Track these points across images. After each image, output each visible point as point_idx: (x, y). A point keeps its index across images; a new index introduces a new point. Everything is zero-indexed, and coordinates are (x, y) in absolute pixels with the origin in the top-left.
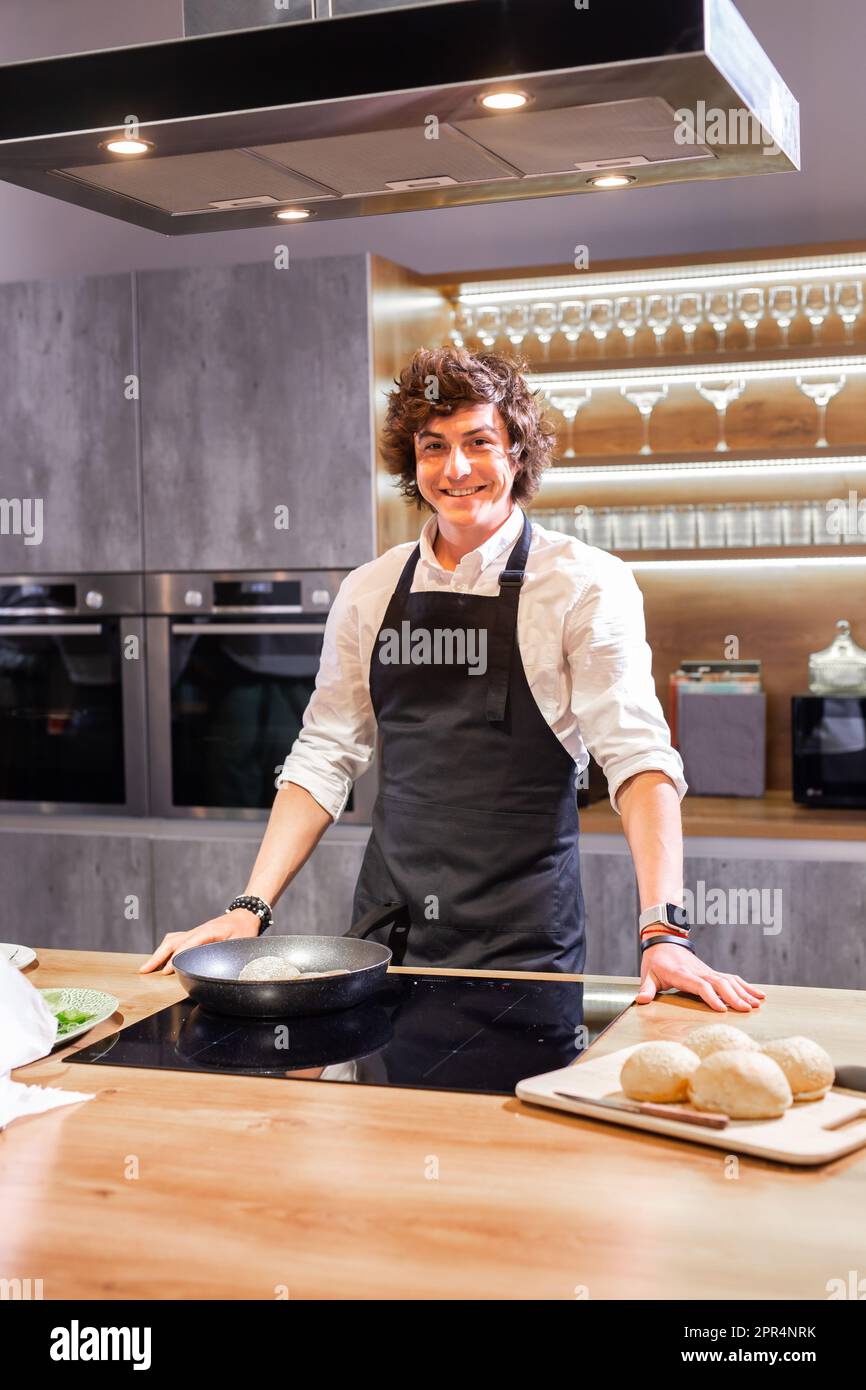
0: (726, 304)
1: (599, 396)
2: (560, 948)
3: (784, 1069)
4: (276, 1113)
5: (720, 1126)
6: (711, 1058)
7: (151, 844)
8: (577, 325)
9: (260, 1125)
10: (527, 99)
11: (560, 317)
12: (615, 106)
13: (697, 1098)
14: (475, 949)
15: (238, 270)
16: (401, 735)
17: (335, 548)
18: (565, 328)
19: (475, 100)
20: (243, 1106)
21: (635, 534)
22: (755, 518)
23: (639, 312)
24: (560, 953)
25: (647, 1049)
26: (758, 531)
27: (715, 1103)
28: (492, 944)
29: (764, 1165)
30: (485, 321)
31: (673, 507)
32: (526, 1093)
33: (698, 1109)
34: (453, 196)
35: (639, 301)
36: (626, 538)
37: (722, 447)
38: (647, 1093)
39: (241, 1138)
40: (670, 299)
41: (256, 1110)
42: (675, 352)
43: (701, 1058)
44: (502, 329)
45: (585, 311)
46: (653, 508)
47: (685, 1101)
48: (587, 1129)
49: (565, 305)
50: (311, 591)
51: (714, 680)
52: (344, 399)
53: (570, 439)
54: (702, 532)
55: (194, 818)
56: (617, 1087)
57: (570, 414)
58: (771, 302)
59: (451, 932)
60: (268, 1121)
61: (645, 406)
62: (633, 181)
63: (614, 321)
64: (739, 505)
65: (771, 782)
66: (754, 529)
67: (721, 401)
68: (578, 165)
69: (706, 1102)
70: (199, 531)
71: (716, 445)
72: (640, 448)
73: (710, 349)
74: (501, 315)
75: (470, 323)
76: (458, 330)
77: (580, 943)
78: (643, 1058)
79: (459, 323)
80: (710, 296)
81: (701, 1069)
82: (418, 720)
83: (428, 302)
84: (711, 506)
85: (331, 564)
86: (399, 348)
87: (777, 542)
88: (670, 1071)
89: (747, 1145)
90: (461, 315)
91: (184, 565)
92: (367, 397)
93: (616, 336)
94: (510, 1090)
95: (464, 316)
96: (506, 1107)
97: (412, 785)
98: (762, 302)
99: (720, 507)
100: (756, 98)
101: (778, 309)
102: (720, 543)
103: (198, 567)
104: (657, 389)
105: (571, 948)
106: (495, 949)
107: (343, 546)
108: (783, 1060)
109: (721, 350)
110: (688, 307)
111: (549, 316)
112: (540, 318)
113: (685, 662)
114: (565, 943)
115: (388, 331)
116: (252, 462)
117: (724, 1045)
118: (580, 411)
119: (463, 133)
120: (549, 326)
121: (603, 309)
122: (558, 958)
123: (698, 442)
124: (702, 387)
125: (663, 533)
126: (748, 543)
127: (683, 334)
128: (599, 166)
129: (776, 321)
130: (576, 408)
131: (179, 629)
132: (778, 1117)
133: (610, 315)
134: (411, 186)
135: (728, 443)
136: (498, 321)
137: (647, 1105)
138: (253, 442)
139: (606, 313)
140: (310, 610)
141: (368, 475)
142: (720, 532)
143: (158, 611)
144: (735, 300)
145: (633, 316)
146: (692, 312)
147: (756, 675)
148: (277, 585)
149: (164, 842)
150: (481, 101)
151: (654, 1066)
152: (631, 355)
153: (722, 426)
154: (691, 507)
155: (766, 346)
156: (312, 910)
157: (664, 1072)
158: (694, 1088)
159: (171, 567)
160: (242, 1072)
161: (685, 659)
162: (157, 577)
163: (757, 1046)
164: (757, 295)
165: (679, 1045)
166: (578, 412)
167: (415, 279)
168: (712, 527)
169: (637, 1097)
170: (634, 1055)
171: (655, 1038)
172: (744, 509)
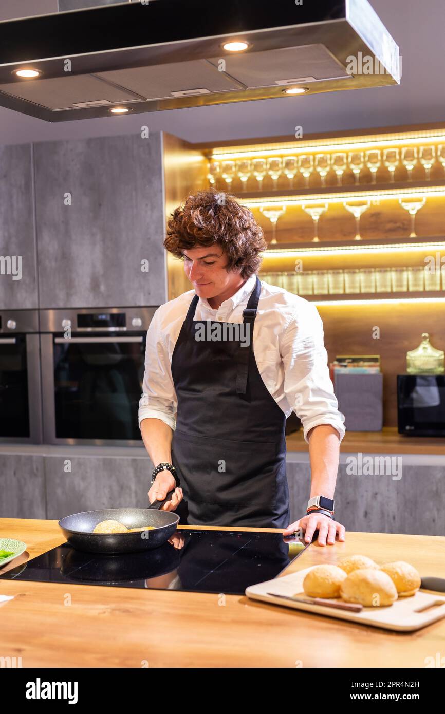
0: (360, 159)
1: (290, 210)
2: (276, 514)
3: (393, 579)
4: (113, 606)
5: (358, 610)
6: (352, 574)
7: (44, 458)
8: (278, 170)
9: (105, 612)
10: (248, 45)
11: (268, 166)
12: (298, 49)
13: (345, 595)
14: (229, 516)
15: (89, 141)
16: (189, 399)
17: (144, 295)
18: (271, 173)
19: (219, 46)
20: (95, 602)
21: (311, 286)
22: (376, 277)
23: (312, 163)
24: (276, 517)
25: (318, 569)
26: (378, 284)
27: (355, 598)
28: (238, 513)
29: (382, 631)
30: (227, 169)
31: (331, 271)
32: (252, 594)
33: (346, 601)
34: (208, 99)
35: (312, 157)
36: (305, 288)
37: (358, 238)
38: (318, 593)
39: (94, 619)
40: (329, 156)
41: (103, 604)
42: (332, 186)
43: (348, 573)
44: (236, 173)
45: (282, 163)
46: (320, 272)
47: (339, 597)
48: (285, 613)
49: (270, 160)
50: (131, 319)
51: (354, 366)
52: (149, 212)
53: (274, 233)
54: (347, 285)
55: (67, 445)
56: (301, 590)
57: (274, 220)
58: (385, 157)
59: (216, 507)
60: (109, 610)
61: (316, 216)
62: (307, 91)
63: (298, 168)
64: (367, 270)
65: (386, 423)
66: (376, 282)
67: (357, 212)
68: (277, 82)
69: (350, 598)
70: (69, 286)
71: (355, 237)
72: (313, 239)
73: (350, 184)
74: (236, 166)
75: (218, 170)
76: (212, 174)
77: (286, 512)
78: (316, 574)
79: (212, 170)
80: (351, 154)
81: (347, 579)
82: (199, 391)
83: (194, 159)
84: (352, 270)
85: (143, 304)
86: (180, 184)
87: (389, 290)
88: (330, 581)
89: (372, 621)
90: (213, 165)
91: (61, 305)
92: (162, 211)
93: (299, 177)
94: (242, 592)
95: (215, 166)
96: (240, 602)
97: (195, 426)
98: (379, 158)
99: (357, 271)
100: (374, 44)
101: (389, 161)
102: (357, 291)
103: (69, 306)
104: (323, 206)
105: (282, 515)
106: (240, 516)
107: (149, 294)
108: (392, 574)
109: (357, 184)
110: (339, 161)
111: (262, 166)
112: (257, 167)
113: (338, 357)
114: (279, 512)
115: (173, 174)
116: (98, 249)
117: (360, 567)
118: (280, 219)
119: (213, 64)
120: (262, 171)
121: (292, 162)
122: (275, 520)
123: (345, 235)
124: (347, 204)
125: (326, 286)
126: (373, 291)
127: (336, 175)
128: (288, 82)
129: (387, 168)
130: (277, 217)
131: (58, 340)
132: (390, 605)
133: (296, 165)
134: (184, 94)
135: (361, 236)
136: (234, 169)
137: (318, 600)
138: (98, 237)
139: (293, 164)
140: (130, 329)
141: (163, 254)
142: (357, 285)
143: (48, 330)
144: (364, 157)
145: (308, 166)
146: (341, 163)
147: (378, 364)
148: (112, 316)
149: (51, 458)
150: (223, 46)
151: (321, 578)
152: (307, 187)
153: (358, 226)
154: (341, 271)
155: (382, 182)
156: (133, 495)
157: (327, 582)
158: (344, 590)
159: (54, 306)
160: (97, 584)
161: (339, 355)
162: (46, 311)
163: (378, 566)
164: (377, 154)
165: (335, 567)
166: (278, 219)
167: (187, 146)
168: (353, 282)
169: (312, 595)
170: (311, 572)
171: (322, 563)
172: (370, 272)
